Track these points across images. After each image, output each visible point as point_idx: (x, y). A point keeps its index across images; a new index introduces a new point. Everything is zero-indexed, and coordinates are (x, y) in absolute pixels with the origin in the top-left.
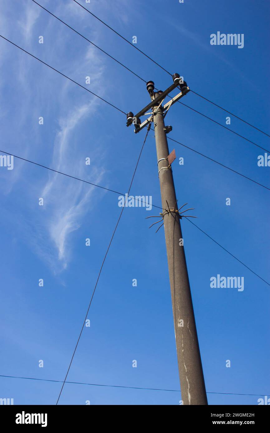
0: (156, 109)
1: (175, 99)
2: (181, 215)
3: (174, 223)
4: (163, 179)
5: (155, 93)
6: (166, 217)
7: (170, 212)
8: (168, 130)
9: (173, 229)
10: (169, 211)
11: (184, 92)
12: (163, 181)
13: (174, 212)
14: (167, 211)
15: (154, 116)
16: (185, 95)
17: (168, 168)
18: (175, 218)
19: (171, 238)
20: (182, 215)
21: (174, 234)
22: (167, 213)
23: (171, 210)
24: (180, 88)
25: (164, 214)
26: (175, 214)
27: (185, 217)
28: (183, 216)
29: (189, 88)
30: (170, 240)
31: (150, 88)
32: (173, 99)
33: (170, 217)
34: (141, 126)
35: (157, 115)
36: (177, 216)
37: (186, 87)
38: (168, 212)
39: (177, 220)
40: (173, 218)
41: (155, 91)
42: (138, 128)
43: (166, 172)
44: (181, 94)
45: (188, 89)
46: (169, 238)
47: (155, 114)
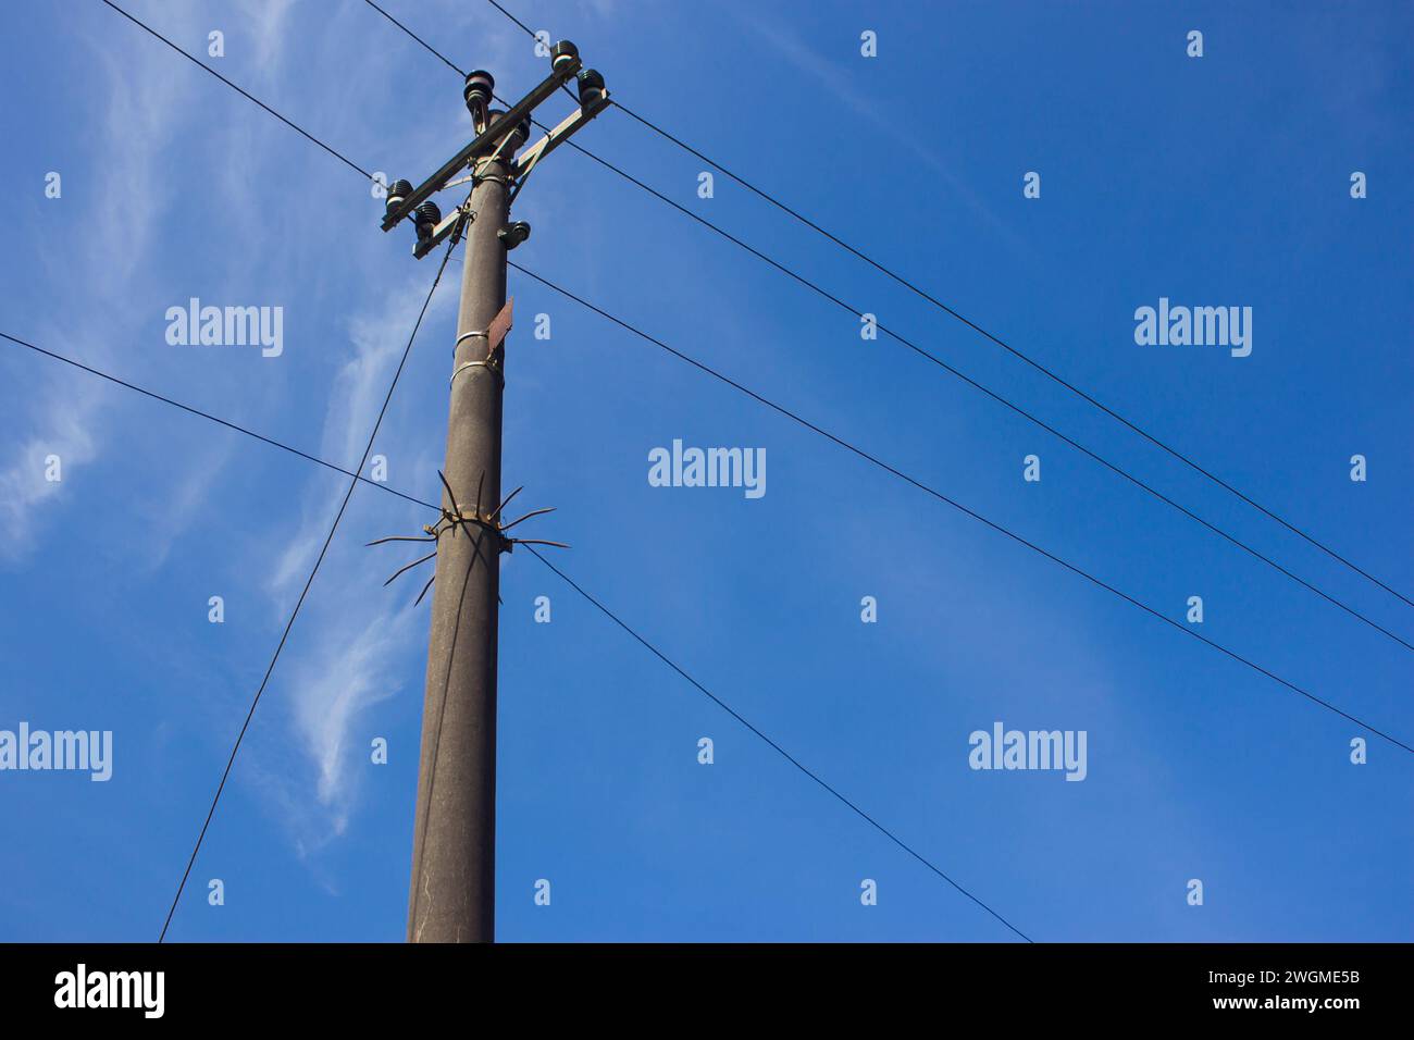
0: (486, 164)
1: (556, 132)
2: (509, 538)
3: (469, 564)
4: (459, 405)
5: (491, 114)
6: (446, 536)
7: (462, 521)
8: (514, 236)
9: (463, 584)
10: (457, 519)
11: (590, 106)
12: (457, 412)
13: (478, 522)
14: (448, 516)
15: (475, 189)
16: (593, 120)
17: (485, 366)
18: (477, 546)
19: (445, 617)
20: (510, 534)
21: (462, 600)
22: (452, 524)
23: (466, 516)
24: (578, 97)
25: (440, 528)
26: (480, 529)
27: (523, 542)
28: (516, 541)
29: (608, 94)
30: (441, 626)
31: (473, 94)
32: (551, 134)
33: (457, 541)
34: (437, 230)
35: (483, 187)
36: (484, 539)
37: (598, 90)
38: (455, 523)
39: (483, 552)
40: (470, 543)
41: (493, 105)
42: (427, 240)
43: (477, 379)
44: (578, 114)
45: (604, 96)
46: (440, 615)
47: (477, 182)
